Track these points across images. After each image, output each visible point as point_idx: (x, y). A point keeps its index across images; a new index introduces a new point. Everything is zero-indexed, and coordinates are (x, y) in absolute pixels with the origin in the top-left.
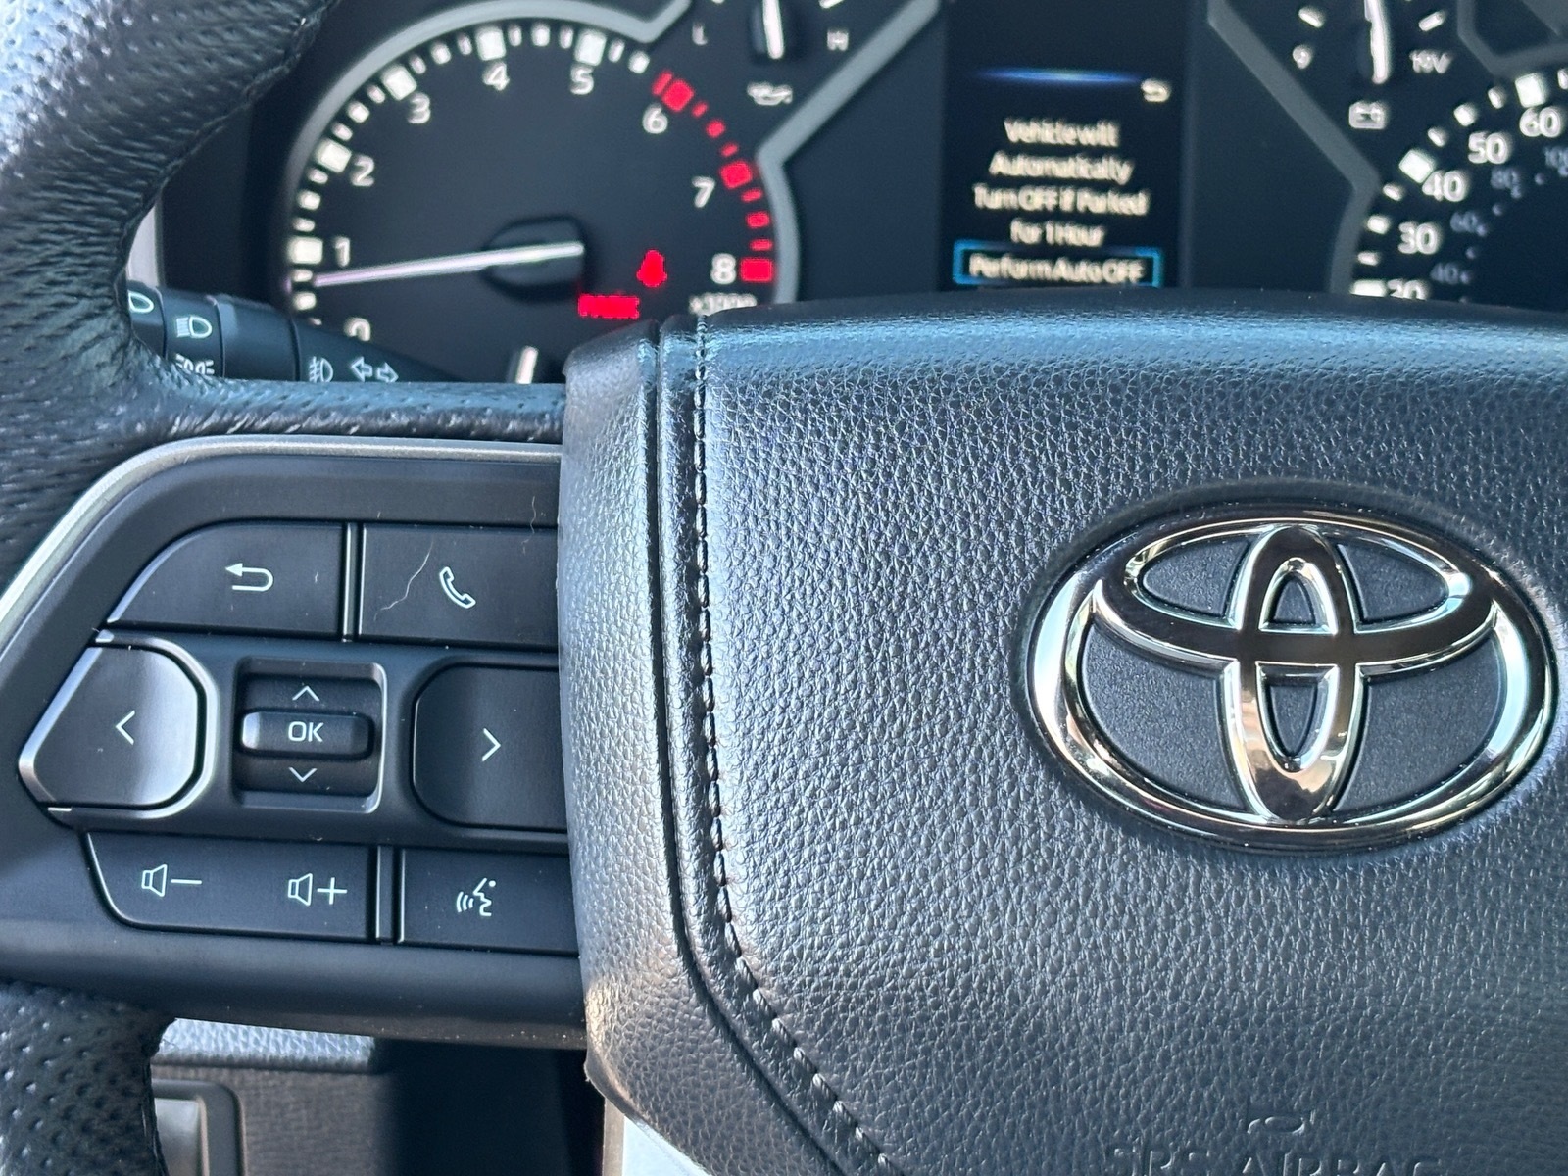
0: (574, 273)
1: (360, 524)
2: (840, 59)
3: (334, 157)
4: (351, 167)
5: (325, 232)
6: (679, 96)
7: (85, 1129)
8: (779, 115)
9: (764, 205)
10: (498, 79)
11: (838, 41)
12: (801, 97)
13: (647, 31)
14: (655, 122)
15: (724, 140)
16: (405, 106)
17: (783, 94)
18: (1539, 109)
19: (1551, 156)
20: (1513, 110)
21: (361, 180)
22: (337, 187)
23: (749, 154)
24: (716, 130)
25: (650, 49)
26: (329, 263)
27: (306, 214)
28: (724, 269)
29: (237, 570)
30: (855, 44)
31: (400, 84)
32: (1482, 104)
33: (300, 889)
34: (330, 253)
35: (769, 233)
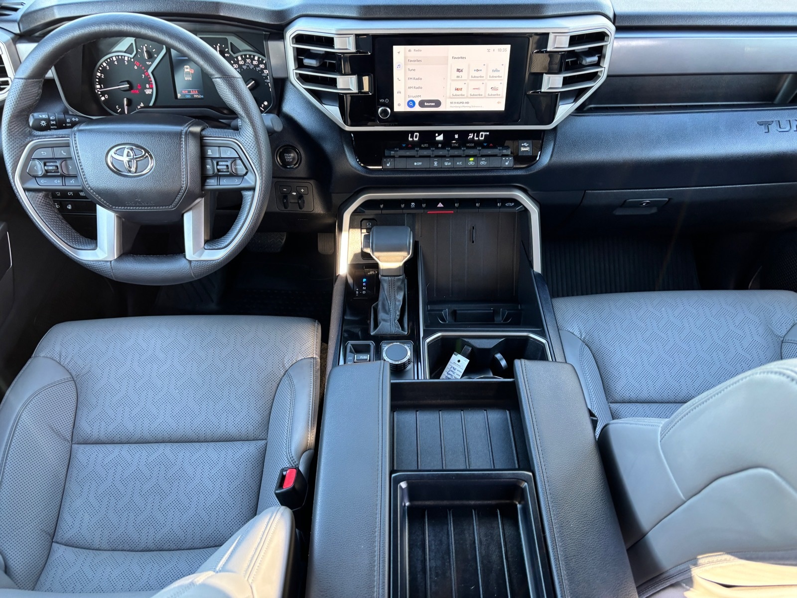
0: (128, 88)
1: (53, 147)
2: (156, 58)
3: (99, 74)
4: (101, 76)
5: (100, 84)
6: (138, 64)
7: (43, 203)
8: (151, 65)
9: (150, 78)
10: (116, 63)
11: (155, 56)
12: (152, 63)
13: (132, 56)
14: (136, 67)
15: (144, 69)
16: (106, 67)
17: (150, 63)
18: (241, 61)
19: (243, 67)
20: (238, 60)
21: (102, 77)
22: (100, 78)
23: (147, 71)
24: (143, 68)
25: (133, 58)
26: (101, 88)
27: (97, 82)
28: (147, 86)
29: (42, 153)
30: (158, 56)
31: (105, 64)
32: (234, 61)
33: (56, 181)
34: (101, 86)
35: (151, 81)
